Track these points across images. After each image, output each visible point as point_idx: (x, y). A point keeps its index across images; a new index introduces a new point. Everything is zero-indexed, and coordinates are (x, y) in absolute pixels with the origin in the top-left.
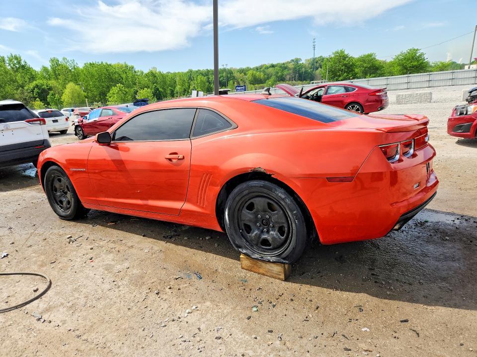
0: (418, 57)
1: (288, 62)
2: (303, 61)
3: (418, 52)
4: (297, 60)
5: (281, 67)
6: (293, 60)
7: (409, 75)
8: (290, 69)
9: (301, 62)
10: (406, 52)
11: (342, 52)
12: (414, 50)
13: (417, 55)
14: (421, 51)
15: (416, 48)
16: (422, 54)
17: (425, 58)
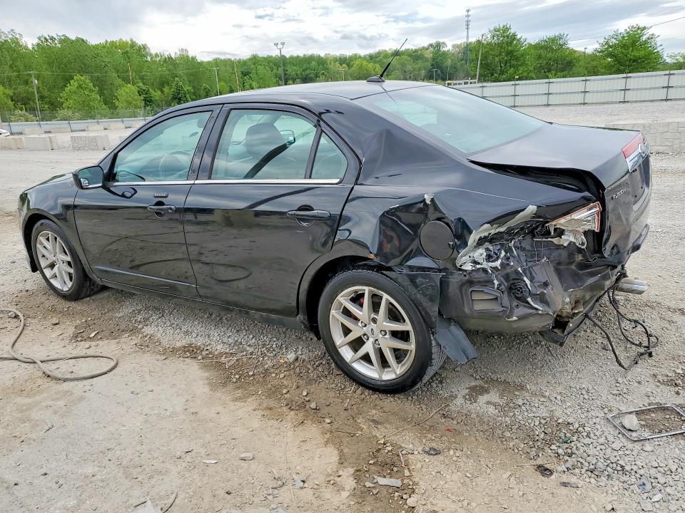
0: (646, 42)
1: (423, 48)
2: (449, 47)
3: (645, 32)
4: (438, 45)
5: (410, 55)
6: (431, 45)
7: (629, 75)
8: (427, 60)
9: (446, 49)
10: (623, 31)
11: (506, 29)
12: (639, 28)
13: (644, 38)
14: (651, 32)
15: (642, 25)
16: (652, 37)
17: (658, 45)
